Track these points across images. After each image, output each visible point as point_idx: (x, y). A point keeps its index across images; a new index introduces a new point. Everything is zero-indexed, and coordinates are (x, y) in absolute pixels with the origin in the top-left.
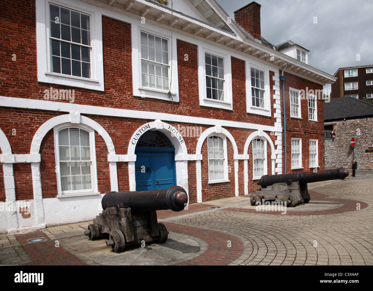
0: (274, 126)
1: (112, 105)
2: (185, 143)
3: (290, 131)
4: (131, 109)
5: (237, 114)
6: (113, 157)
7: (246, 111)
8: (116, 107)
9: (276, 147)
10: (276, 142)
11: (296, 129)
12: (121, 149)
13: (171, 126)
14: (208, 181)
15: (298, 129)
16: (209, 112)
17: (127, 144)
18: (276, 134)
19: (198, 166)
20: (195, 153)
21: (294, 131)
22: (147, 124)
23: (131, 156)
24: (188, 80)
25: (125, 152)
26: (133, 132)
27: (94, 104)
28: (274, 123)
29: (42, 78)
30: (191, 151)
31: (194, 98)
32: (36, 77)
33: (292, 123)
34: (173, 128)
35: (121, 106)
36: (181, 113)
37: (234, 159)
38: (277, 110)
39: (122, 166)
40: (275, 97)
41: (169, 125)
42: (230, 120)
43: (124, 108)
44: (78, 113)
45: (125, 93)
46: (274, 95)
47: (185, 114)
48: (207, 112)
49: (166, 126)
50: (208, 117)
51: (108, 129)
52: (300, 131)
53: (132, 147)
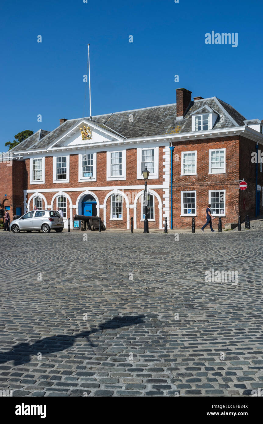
0: (162, 184)
1: (72, 187)
2: (99, 199)
3: (179, 186)
4: (78, 187)
5: (130, 181)
6: (71, 206)
7: (136, 178)
8: (73, 187)
9: (163, 199)
10: (164, 196)
11: (186, 184)
12: (74, 203)
13: (92, 192)
14: (110, 219)
15: (189, 184)
16: (112, 183)
17: (76, 201)
18: (164, 190)
19: (105, 210)
20: (103, 204)
21: (184, 186)
22: (82, 193)
23: (76, 206)
24: (101, 170)
25: (75, 205)
26: (78, 197)
27: (67, 188)
28: (162, 183)
29: (54, 182)
30: (101, 203)
31: (104, 177)
32: (52, 182)
33: (183, 179)
34: (93, 193)
35: (74, 187)
36: (97, 186)
37: (126, 207)
38: (166, 173)
39: (74, 210)
40: (164, 163)
41: (91, 192)
42: (125, 185)
43: (76, 187)
44: (61, 192)
45: (76, 182)
46: (164, 162)
47: (99, 186)
48: (111, 183)
49: (90, 193)
50: (111, 186)
51: (70, 196)
52: (192, 185)
53: (77, 203)
